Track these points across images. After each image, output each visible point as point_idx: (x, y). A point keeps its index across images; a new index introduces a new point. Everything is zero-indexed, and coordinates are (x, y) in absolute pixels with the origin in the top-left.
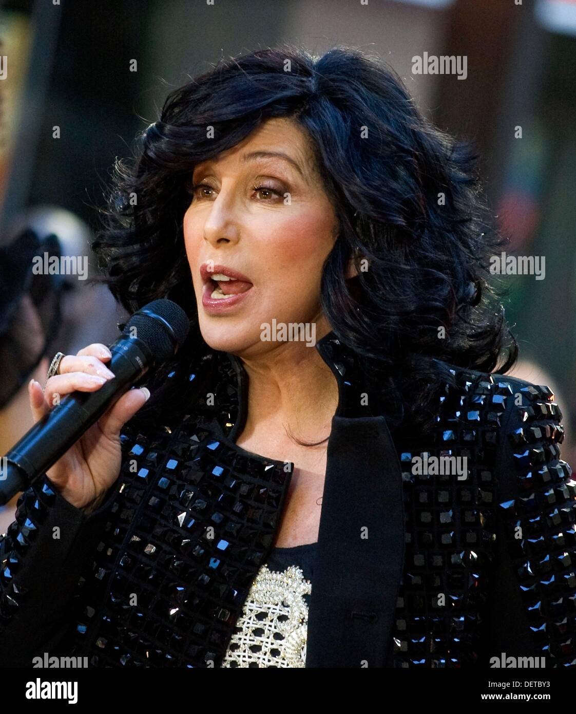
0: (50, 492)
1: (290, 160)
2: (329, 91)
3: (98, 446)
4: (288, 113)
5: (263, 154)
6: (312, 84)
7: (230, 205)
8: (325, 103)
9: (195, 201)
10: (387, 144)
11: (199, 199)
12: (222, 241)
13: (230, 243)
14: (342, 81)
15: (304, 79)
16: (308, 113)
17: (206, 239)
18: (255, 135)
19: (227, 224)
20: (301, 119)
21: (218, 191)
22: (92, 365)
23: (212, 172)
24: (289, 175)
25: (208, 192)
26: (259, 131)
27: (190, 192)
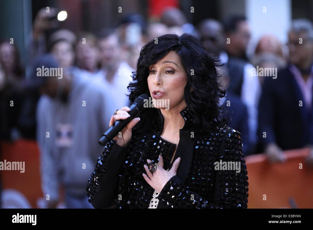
0: (113, 142)
1: (174, 63)
3: (125, 132)
4: (174, 50)
5: (168, 62)
6: (179, 42)
7: (160, 75)
8: (183, 47)
9: (150, 75)
11: (152, 74)
12: (158, 84)
13: (160, 85)
16: (179, 50)
17: (154, 84)
18: (165, 57)
19: (160, 80)
21: (157, 72)
22: (124, 113)
23: (155, 67)
24: (175, 67)
25: (154, 72)
26: (166, 56)
27: (149, 72)
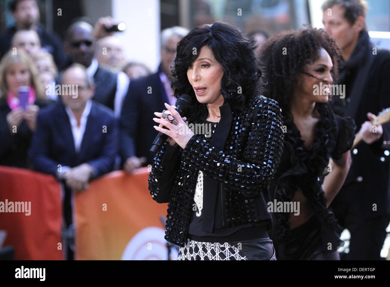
2: (215, 36)
7: (197, 71)
8: (214, 39)
10: (231, 47)
12: (197, 80)
13: (199, 81)
14: (217, 32)
15: (208, 34)
19: (197, 76)
20: (209, 45)
25: (191, 67)
